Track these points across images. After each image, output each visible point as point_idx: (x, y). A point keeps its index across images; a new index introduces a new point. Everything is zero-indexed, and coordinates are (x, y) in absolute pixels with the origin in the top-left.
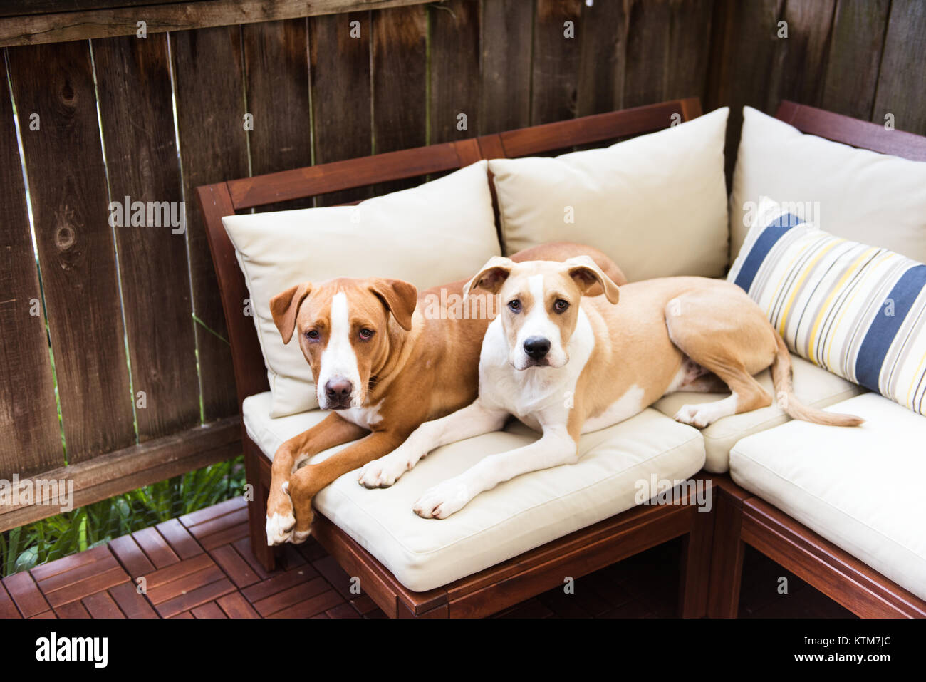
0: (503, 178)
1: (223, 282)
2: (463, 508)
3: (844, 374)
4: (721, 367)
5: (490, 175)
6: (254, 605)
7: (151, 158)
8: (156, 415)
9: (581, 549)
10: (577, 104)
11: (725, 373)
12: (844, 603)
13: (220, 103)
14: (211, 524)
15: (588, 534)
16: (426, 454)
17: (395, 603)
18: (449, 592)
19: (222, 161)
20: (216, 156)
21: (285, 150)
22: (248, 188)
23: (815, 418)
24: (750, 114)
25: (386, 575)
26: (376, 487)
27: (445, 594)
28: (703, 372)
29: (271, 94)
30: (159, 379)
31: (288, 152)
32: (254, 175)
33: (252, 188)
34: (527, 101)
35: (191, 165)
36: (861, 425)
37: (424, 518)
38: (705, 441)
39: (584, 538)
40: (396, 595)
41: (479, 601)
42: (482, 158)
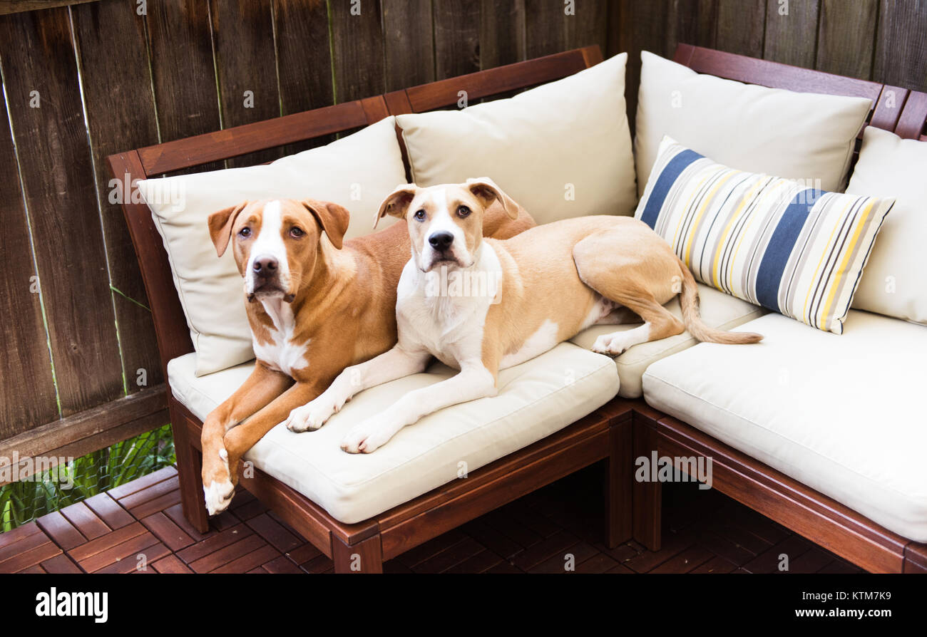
0: (411, 132)
1: (140, 248)
2: (389, 441)
3: (746, 297)
4: (633, 300)
5: (398, 130)
6: (190, 565)
7: (59, 131)
8: (78, 388)
9: (505, 476)
10: (481, 58)
11: (635, 305)
12: (753, 506)
13: (126, 73)
14: (140, 494)
15: (510, 461)
16: (351, 397)
17: (329, 538)
18: (380, 522)
19: (131, 130)
20: (124, 126)
21: (192, 116)
22: (160, 154)
23: (719, 338)
24: (648, 58)
25: (318, 512)
26: (304, 431)
27: (377, 524)
28: (616, 306)
29: (176, 63)
30: (80, 352)
31: (196, 117)
32: (163, 142)
33: (163, 154)
34: (432, 56)
35: (100, 135)
36: (761, 341)
37: (351, 453)
38: (618, 367)
39: (507, 465)
40: (329, 531)
41: (409, 530)
42: (390, 115)
